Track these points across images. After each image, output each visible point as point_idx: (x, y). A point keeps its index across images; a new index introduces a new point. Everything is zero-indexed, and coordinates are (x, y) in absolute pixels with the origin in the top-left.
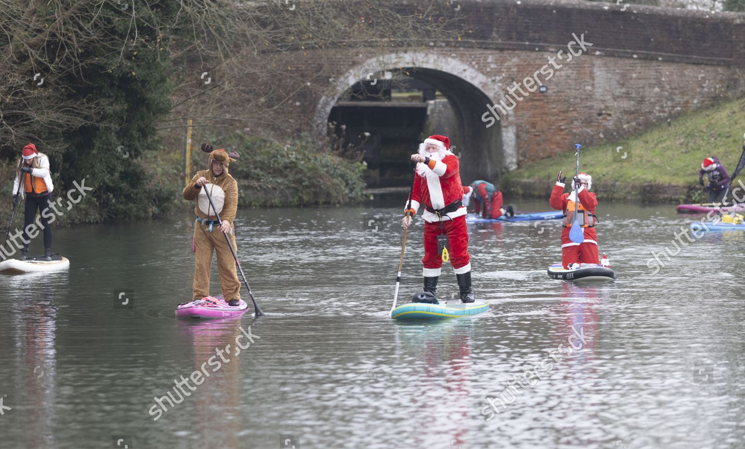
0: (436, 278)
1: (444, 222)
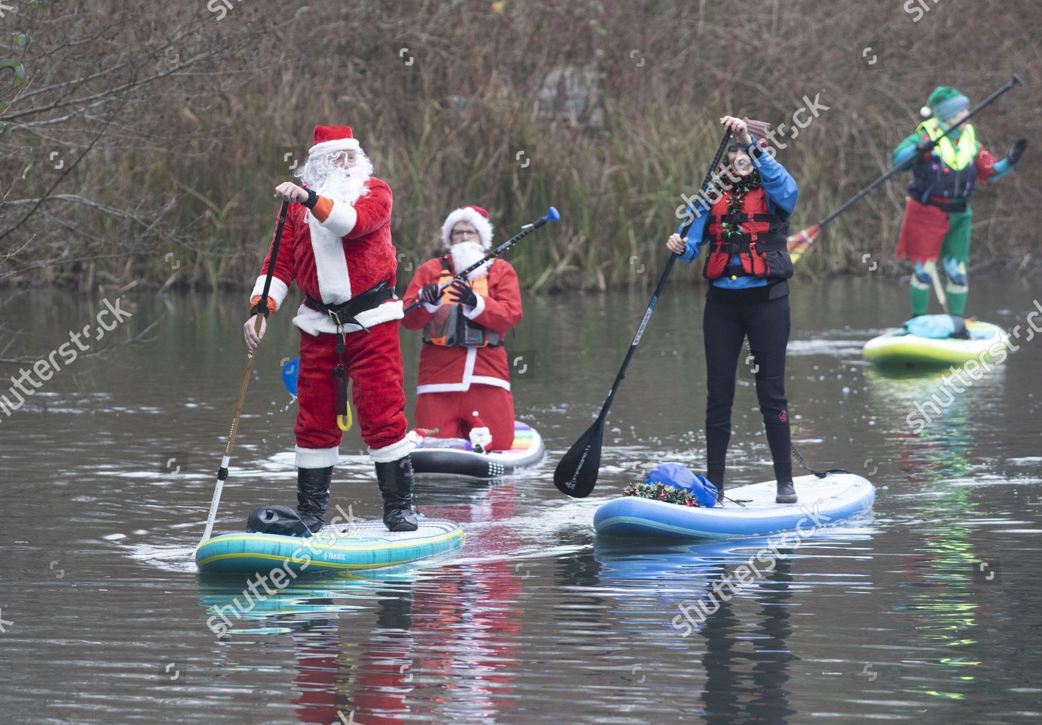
1: (349, 335)
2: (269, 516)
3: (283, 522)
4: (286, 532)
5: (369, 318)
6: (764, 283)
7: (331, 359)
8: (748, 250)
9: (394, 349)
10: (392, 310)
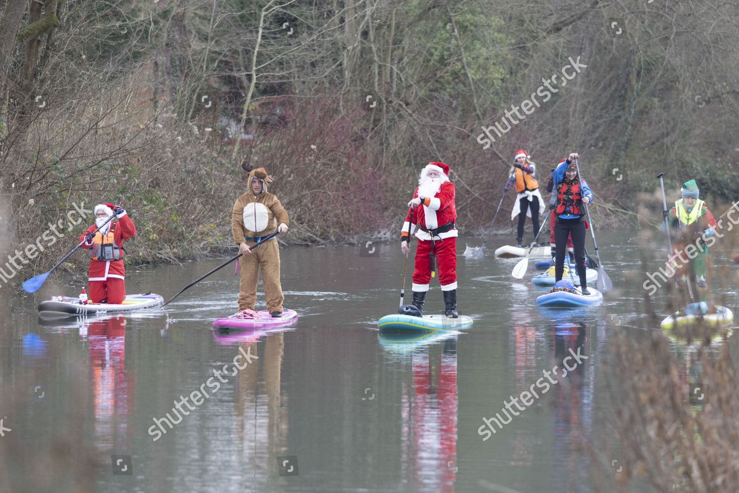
0: (424, 293)
1: (436, 241)
2: (407, 309)
3: (412, 311)
4: (414, 315)
5: (443, 236)
6: (578, 217)
7: (429, 250)
8: (572, 205)
9: (454, 247)
10: (453, 233)
